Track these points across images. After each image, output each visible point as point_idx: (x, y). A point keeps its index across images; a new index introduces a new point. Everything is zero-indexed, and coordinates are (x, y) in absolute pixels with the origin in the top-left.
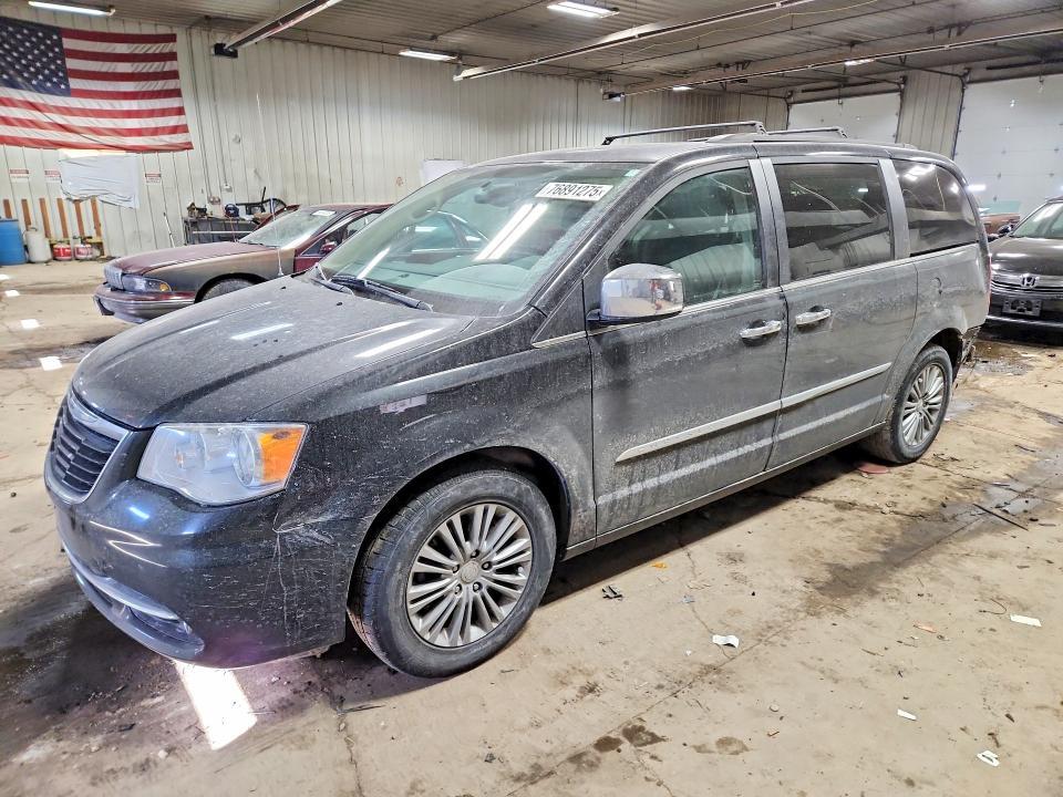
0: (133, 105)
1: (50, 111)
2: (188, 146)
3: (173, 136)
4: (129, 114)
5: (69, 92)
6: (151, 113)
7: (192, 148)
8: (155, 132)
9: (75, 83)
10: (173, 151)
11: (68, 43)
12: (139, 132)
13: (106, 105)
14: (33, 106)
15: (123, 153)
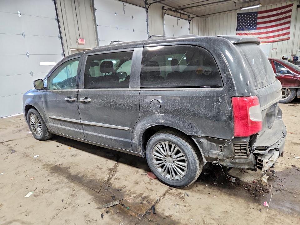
0: (273, 29)
1: (250, 35)
2: (289, 38)
3: (284, 36)
4: (271, 32)
5: (256, 29)
6: (278, 30)
7: (290, 39)
8: (278, 36)
9: (258, 26)
10: (283, 41)
11: (259, 15)
12: (273, 37)
13: (265, 30)
14: (246, 34)
15: (267, 43)
